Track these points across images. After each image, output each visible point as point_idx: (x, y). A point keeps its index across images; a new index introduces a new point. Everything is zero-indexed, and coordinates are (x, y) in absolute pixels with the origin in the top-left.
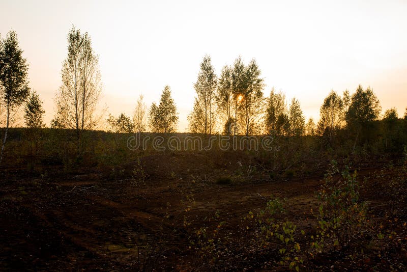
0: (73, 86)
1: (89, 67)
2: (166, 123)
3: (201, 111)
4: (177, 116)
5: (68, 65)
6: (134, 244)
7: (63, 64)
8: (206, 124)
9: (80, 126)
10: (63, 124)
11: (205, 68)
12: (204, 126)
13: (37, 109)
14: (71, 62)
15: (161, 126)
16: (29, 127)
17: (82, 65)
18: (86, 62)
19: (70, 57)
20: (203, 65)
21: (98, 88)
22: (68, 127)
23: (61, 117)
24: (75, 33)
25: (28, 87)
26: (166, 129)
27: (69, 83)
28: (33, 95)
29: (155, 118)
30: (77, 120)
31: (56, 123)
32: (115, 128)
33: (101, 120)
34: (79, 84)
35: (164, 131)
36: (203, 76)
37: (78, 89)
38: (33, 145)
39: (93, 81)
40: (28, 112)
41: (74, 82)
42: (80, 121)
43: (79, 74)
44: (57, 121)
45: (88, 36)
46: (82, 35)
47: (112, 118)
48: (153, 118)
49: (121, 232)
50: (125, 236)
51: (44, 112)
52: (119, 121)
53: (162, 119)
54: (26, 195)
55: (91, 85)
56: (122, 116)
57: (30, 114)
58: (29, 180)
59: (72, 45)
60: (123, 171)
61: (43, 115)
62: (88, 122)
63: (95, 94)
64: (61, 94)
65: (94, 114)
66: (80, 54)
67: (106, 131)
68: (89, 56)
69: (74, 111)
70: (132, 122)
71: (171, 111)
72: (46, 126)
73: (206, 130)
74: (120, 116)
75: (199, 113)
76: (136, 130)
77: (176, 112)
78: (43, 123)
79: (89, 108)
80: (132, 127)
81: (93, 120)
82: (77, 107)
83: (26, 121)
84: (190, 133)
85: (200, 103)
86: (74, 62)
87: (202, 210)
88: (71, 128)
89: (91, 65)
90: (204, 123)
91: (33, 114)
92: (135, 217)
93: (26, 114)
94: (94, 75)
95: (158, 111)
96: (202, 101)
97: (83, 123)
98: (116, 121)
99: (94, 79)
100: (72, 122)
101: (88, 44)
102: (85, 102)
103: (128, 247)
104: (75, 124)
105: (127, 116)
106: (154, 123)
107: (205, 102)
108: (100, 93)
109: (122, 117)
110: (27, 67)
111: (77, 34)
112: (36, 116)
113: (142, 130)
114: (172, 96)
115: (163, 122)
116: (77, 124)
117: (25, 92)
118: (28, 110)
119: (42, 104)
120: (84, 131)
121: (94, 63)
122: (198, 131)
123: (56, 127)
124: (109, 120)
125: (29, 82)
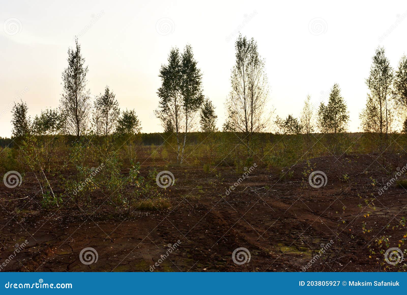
0: (242, 90)
1: (256, 71)
2: (336, 123)
3: (375, 108)
4: (347, 115)
5: (236, 71)
6: (307, 247)
7: (232, 71)
8: (381, 122)
9: (249, 129)
10: (234, 127)
11: (378, 61)
12: (379, 125)
13: (210, 114)
14: (239, 68)
15: (330, 126)
16: (204, 131)
17: (249, 70)
18: (253, 67)
19: (239, 64)
20: (375, 58)
21: (265, 91)
22: (238, 130)
23: (231, 120)
24: (242, 40)
25: (202, 94)
26: (336, 129)
27: (238, 88)
28: (207, 101)
29: (324, 118)
30: (247, 123)
31: (227, 126)
32: (283, 130)
33: (269, 122)
34: (247, 88)
35: (334, 131)
36: (375, 70)
37: (246, 93)
38: (208, 148)
39: (260, 85)
40: (202, 117)
41: (243, 86)
42: (249, 124)
43: (246, 79)
44: (228, 125)
45: (254, 42)
46: (248, 41)
47: (279, 120)
48: (321, 118)
49: (293, 234)
50: (297, 239)
51: (217, 117)
52: (287, 123)
53: (332, 119)
54: (203, 194)
55: (258, 88)
56: (290, 117)
57: (204, 119)
58: (206, 180)
59: (239, 52)
60: (292, 172)
61: (216, 119)
62: (257, 125)
63: (263, 97)
64: (231, 99)
65: (262, 117)
66: (247, 59)
67: (274, 133)
68: (256, 60)
69: (243, 115)
70: (300, 123)
71: (341, 110)
72: (218, 130)
73: (381, 129)
74: (288, 118)
75: (372, 111)
76: (304, 131)
77: (346, 111)
78: (216, 127)
79: (257, 111)
80: (300, 128)
81: (261, 122)
82: (245, 111)
83: (201, 126)
84: (363, 133)
85: (374, 100)
86: (241, 68)
87: (381, 216)
88: (241, 131)
89: (258, 69)
90: (378, 122)
91: (207, 119)
92: (307, 220)
93: (201, 119)
94: (261, 79)
95: (327, 110)
96: (377, 97)
97: (252, 126)
98: (284, 122)
99: (261, 83)
100: (241, 125)
101: (254, 49)
102: (254, 105)
103: (301, 250)
104: (244, 127)
105: (294, 117)
106: (322, 123)
107: (380, 98)
108: (268, 96)
109: (289, 119)
110: (201, 76)
111: (244, 41)
112: (209, 121)
113: (311, 131)
114: (342, 95)
115: (333, 122)
116: (246, 127)
117: (200, 99)
118: (203, 116)
119: (214, 110)
120: (253, 133)
121: (261, 67)
122: (372, 131)
123: (228, 131)
124: (277, 122)
125: (203, 90)
